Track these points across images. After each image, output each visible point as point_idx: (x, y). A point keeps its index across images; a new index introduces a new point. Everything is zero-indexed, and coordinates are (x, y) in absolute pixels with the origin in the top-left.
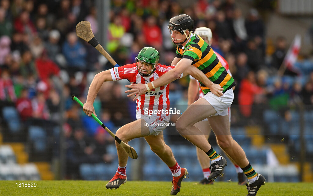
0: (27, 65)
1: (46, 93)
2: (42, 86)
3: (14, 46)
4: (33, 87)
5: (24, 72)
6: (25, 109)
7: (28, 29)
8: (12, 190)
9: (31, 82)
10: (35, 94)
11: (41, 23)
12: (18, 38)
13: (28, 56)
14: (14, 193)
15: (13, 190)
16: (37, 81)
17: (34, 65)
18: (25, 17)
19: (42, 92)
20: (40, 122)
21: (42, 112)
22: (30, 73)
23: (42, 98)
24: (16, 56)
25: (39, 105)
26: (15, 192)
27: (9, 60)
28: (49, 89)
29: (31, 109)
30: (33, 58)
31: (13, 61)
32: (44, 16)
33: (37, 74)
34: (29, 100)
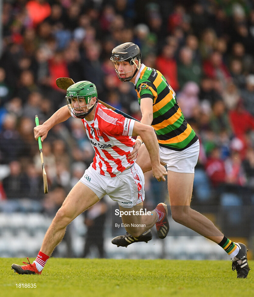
0: (220, 119)
1: (243, 152)
2: (237, 144)
3: (202, 95)
4: (226, 145)
5: (215, 126)
6: (216, 173)
7: (220, 74)
8: (200, 272)
9: (224, 139)
10: (229, 153)
11: (237, 66)
12: (207, 84)
13: (219, 107)
14: (203, 276)
15: (202, 272)
16: (231, 138)
17: (227, 119)
18: (217, 58)
19: (236, 152)
20: (234, 189)
21: (237, 176)
22: (223, 127)
23: (237, 159)
24: (206, 107)
25: (233, 167)
26: (204, 274)
27: (196, 112)
28: (246, 148)
29: (223, 172)
30: (226, 110)
31: (202, 114)
32: (240, 58)
33: (231, 128)
34: (222, 161)
